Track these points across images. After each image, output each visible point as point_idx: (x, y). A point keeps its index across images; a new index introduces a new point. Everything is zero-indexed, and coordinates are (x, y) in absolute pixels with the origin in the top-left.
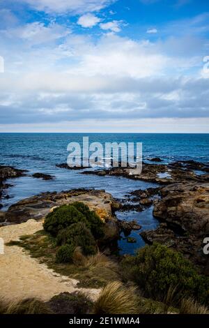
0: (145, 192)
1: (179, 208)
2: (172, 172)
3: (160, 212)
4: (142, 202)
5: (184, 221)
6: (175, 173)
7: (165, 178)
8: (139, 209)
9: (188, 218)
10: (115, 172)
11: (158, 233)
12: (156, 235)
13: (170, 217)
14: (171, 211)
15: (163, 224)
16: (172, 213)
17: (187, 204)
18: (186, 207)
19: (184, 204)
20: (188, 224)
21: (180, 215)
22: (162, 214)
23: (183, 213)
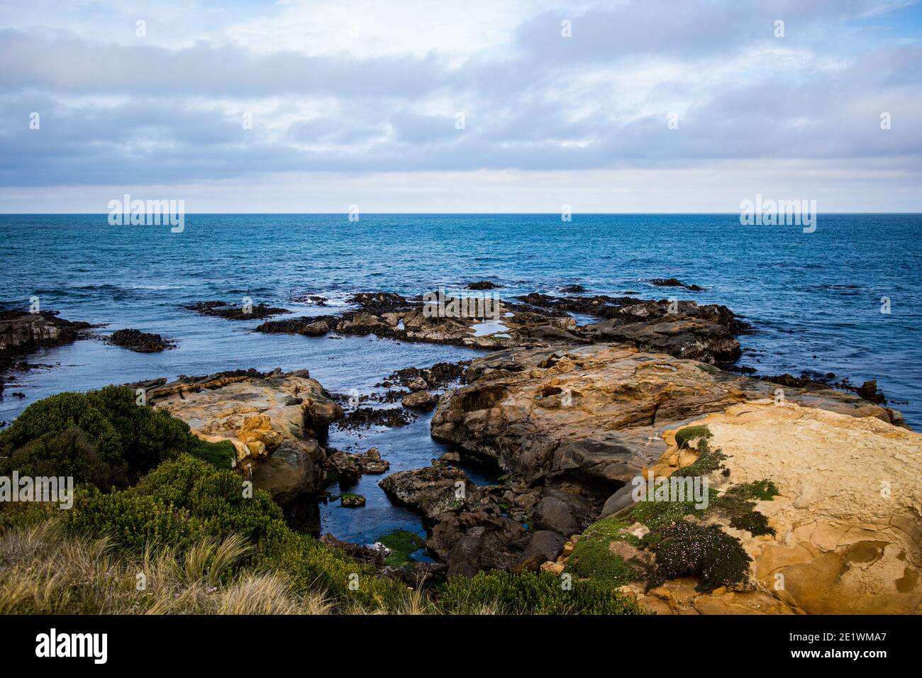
0: (423, 374)
1: (495, 411)
2: (513, 320)
3: (448, 426)
4: (408, 401)
5: (504, 446)
6: (521, 322)
7: (490, 337)
8: (395, 419)
9: (513, 436)
10: (355, 323)
11: (424, 480)
12: (418, 484)
13: (473, 438)
14: (474, 421)
15: (450, 456)
16: (478, 426)
17: (518, 402)
18: (514, 408)
19: (509, 402)
20: (512, 452)
21: (495, 431)
22: (454, 430)
23: (505, 423)
